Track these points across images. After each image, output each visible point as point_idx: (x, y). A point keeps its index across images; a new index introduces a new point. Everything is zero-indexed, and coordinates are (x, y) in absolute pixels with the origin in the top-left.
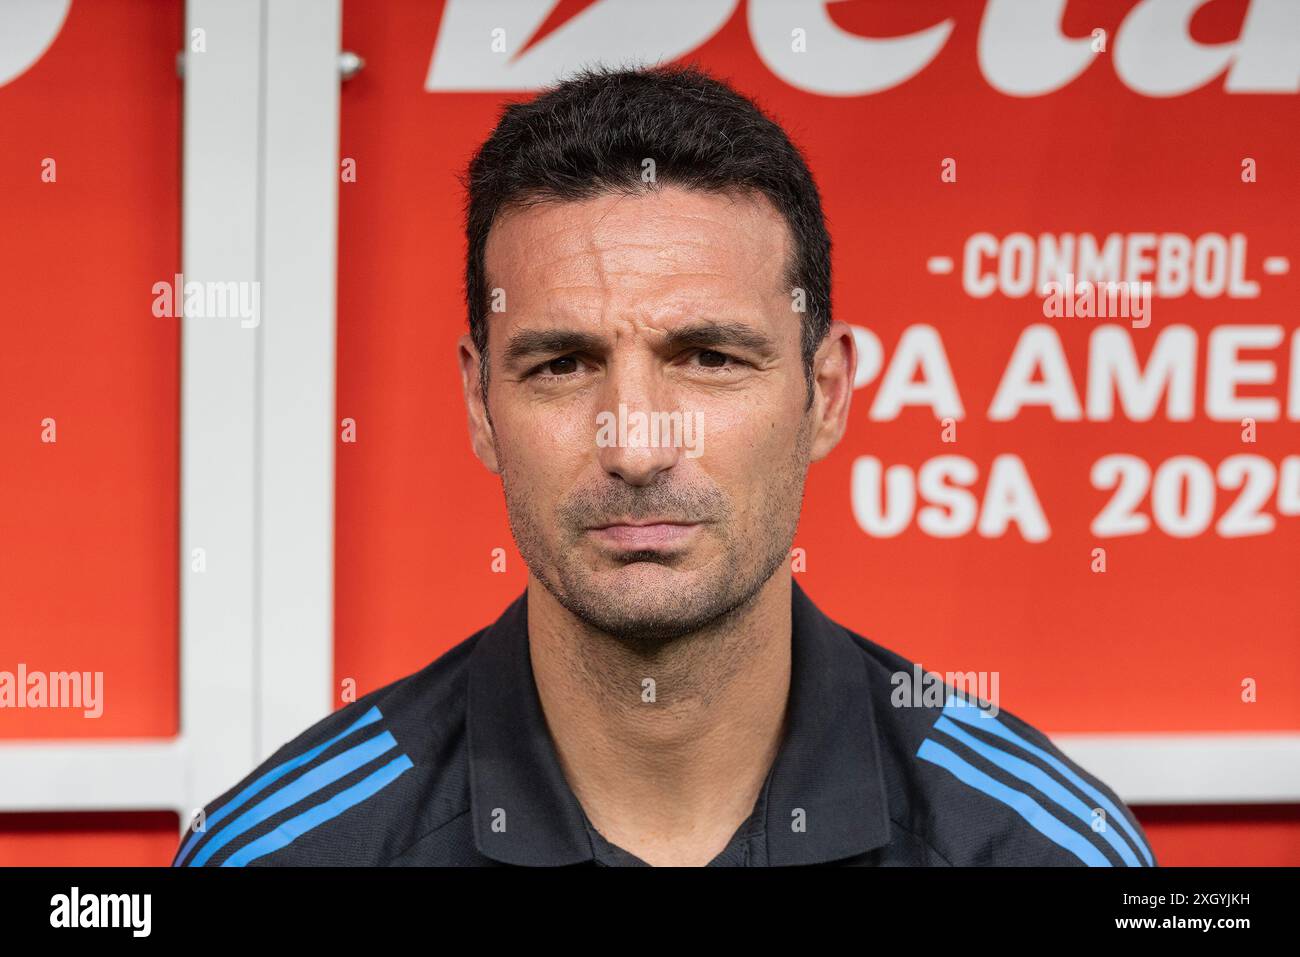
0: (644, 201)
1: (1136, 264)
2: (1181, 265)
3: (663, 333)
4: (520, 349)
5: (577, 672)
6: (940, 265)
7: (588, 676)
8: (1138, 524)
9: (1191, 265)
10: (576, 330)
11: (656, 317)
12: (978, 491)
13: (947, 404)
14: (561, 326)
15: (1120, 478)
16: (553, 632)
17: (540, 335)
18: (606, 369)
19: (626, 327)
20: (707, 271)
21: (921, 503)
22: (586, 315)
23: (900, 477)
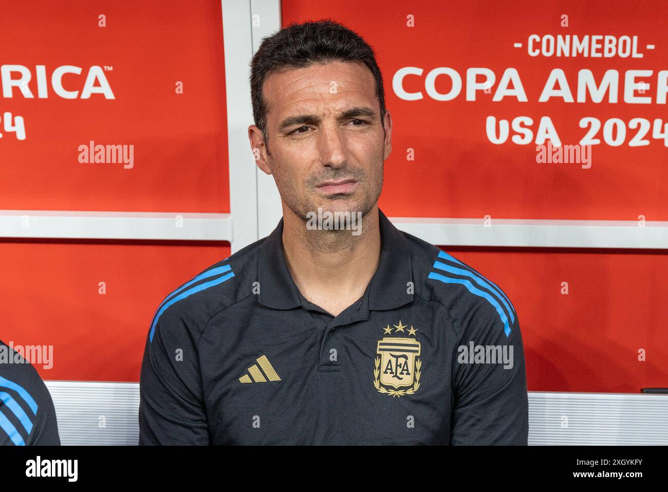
0: (327, 66)
1: (595, 46)
2: (613, 46)
3: (340, 113)
4: (286, 124)
5: (303, 242)
6: (518, 45)
7: (307, 243)
8: (597, 142)
9: (617, 46)
10: (309, 114)
11: (337, 108)
12: (535, 128)
13: (522, 97)
14: (303, 114)
15: (590, 124)
16: (295, 229)
17: (295, 118)
18: (319, 128)
19: (327, 112)
20: (352, 90)
21: (512, 133)
22: (311, 110)
23: (504, 124)
